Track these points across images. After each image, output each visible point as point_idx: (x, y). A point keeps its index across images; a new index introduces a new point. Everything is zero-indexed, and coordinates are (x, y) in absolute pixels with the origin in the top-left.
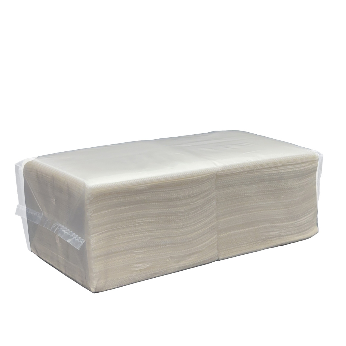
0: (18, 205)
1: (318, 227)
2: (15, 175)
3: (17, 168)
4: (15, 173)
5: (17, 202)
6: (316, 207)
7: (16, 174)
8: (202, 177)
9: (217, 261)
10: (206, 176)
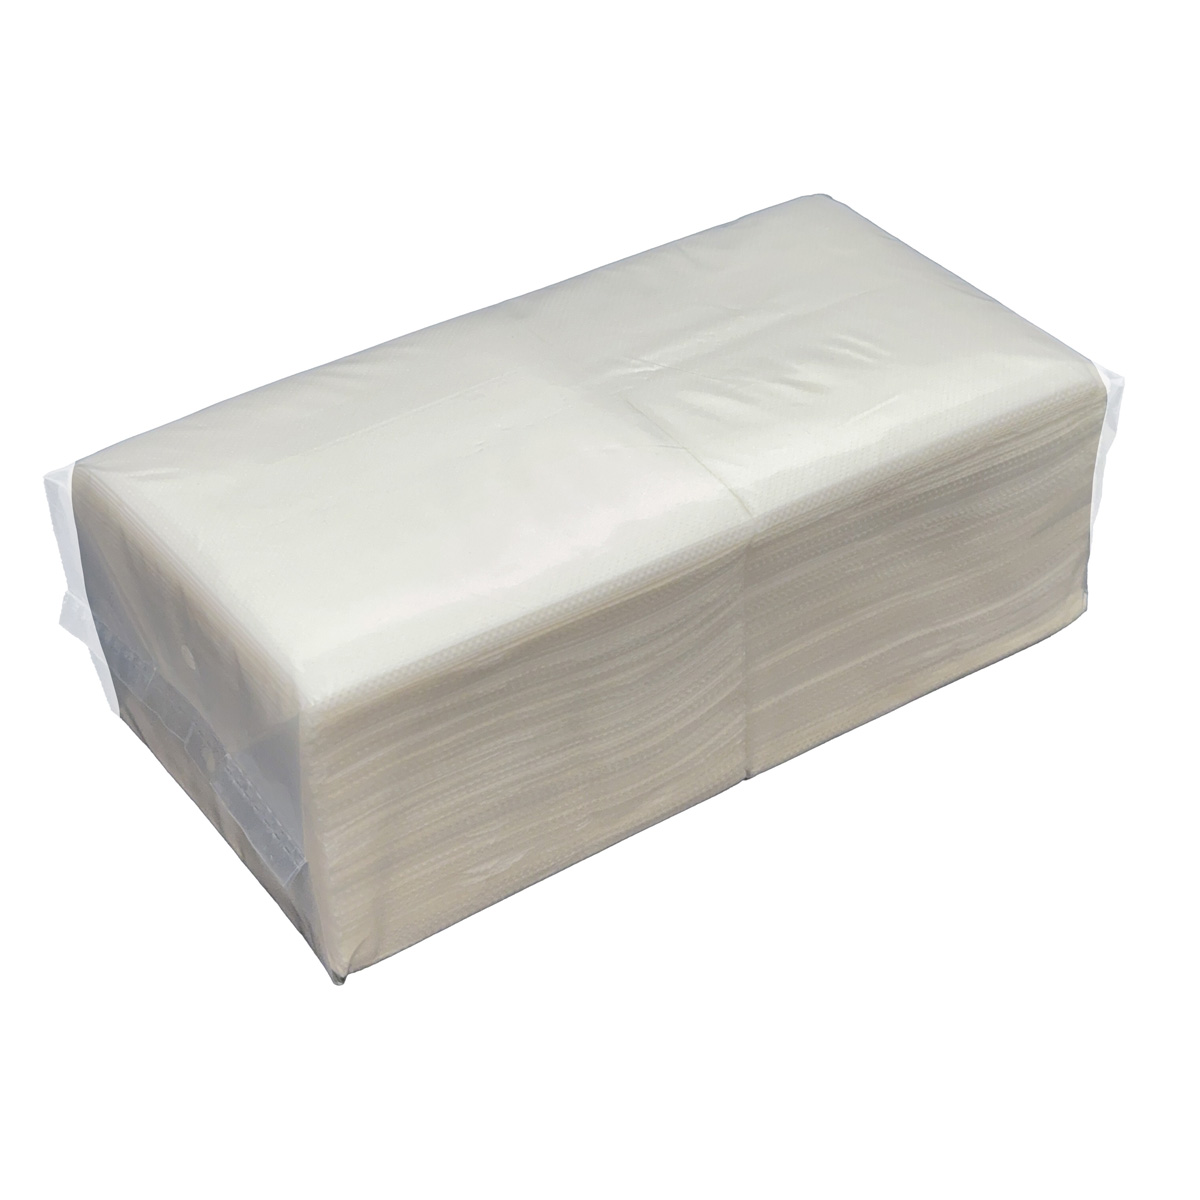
0: (66, 595)
1: (1087, 593)
2: (48, 508)
3: (51, 488)
4: (47, 503)
5: (62, 586)
6: (1087, 537)
7: (50, 505)
8: (697, 570)
9: (743, 782)
10: (711, 564)
